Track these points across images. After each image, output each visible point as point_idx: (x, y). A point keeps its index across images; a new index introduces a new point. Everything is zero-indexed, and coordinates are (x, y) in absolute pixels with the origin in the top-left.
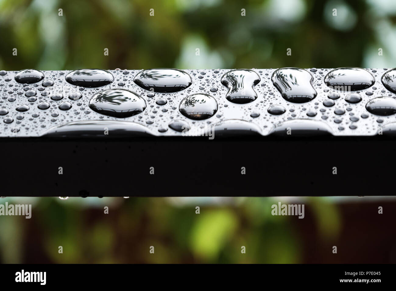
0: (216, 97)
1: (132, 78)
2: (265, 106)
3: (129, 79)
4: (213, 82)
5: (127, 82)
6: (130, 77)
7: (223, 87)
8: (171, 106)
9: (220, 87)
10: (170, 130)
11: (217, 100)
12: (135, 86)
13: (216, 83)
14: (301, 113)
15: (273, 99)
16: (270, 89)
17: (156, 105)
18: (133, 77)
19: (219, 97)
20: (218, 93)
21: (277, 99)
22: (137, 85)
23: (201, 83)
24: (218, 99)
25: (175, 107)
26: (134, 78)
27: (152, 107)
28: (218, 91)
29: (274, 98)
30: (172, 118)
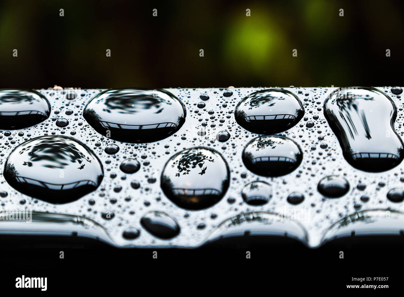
0: (228, 155)
1: (80, 108)
2: (313, 175)
3: (76, 111)
4: (220, 119)
5: (73, 117)
6: (78, 107)
7: (239, 129)
8: (147, 176)
9: (234, 129)
10: (144, 233)
11: (228, 160)
12: (86, 126)
13: (227, 120)
14: (379, 192)
15: (327, 159)
16: (322, 135)
17: (121, 174)
18: (83, 105)
19: (232, 155)
20: (230, 143)
21: (334, 160)
22: (90, 126)
23: (200, 120)
24: (230, 159)
25: (154, 177)
26: (84, 107)
27: (113, 176)
28: (230, 140)
29: (329, 158)
30: (147, 204)
